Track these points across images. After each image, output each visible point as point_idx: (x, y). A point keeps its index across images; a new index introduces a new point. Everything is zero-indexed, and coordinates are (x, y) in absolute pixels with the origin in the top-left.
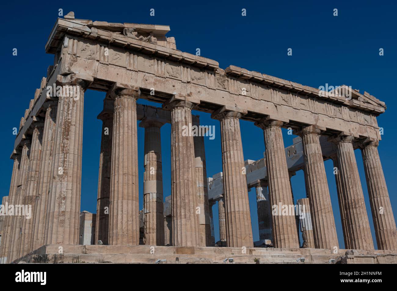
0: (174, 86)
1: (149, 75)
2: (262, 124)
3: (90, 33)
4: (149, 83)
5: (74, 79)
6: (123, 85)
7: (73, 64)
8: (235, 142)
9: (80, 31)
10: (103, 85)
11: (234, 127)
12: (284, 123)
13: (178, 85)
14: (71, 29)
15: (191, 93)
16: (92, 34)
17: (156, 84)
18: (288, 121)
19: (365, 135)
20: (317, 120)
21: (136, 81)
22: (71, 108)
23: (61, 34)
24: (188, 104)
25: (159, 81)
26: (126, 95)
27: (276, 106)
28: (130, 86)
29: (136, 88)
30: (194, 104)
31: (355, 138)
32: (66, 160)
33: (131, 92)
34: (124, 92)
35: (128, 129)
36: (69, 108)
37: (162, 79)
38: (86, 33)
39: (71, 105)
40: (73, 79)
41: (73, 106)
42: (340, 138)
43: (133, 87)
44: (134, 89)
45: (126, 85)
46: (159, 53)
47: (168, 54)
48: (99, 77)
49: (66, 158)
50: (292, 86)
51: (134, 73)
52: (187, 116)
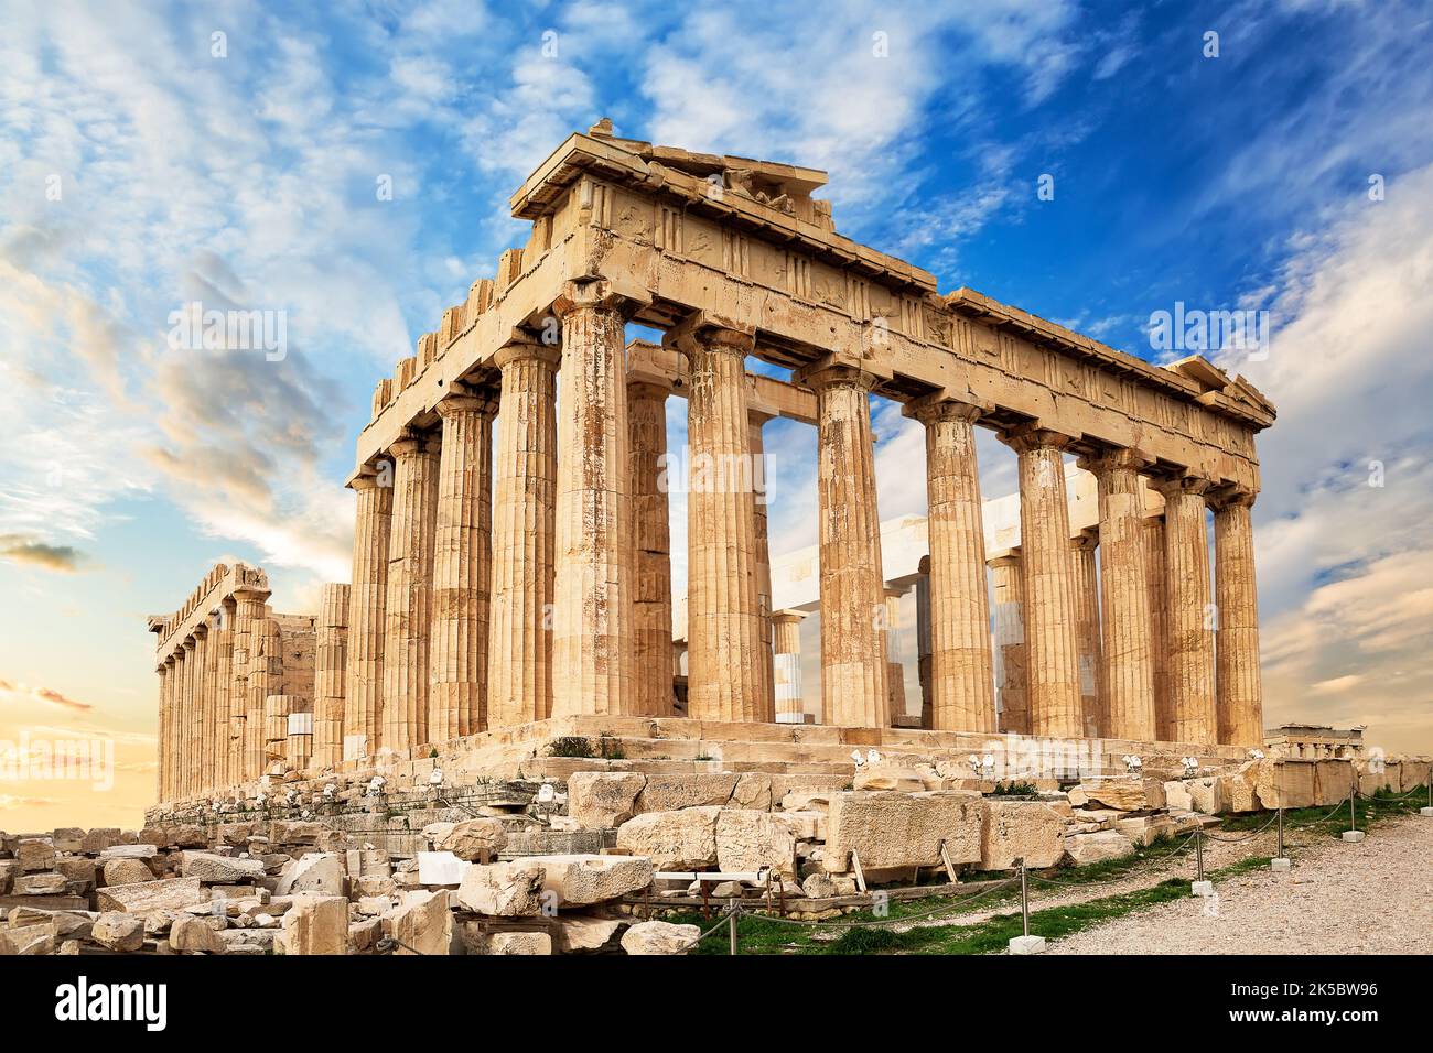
0: (833, 330)
1: (776, 296)
2: (1019, 438)
3: (648, 176)
4: (778, 319)
5: (606, 295)
6: (720, 319)
7: (603, 254)
8: (966, 479)
9: (623, 170)
10: (665, 315)
11: (965, 443)
12: (1071, 439)
13: (843, 328)
14: (604, 163)
15: (871, 350)
16: (650, 180)
17: (792, 322)
18: (1079, 436)
19: (1232, 478)
20: (1138, 437)
21: (749, 310)
22: (602, 372)
23: (573, 173)
24: (865, 378)
25: (802, 316)
26: (724, 344)
27: (1054, 397)
28: (735, 322)
29: (750, 329)
30: (880, 379)
31: (1212, 484)
32: (599, 507)
33: (739, 338)
34: (723, 336)
35: (734, 434)
36: (596, 371)
37: (806, 309)
38: (637, 175)
39: (602, 364)
40: (604, 294)
41: (607, 367)
42: (1179, 482)
43: (742, 325)
44: (746, 331)
45: (727, 320)
46: (804, 243)
47: (824, 247)
48: (663, 294)
49: (600, 503)
50: (1093, 349)
51: (741, 287)
52: (862, 410)
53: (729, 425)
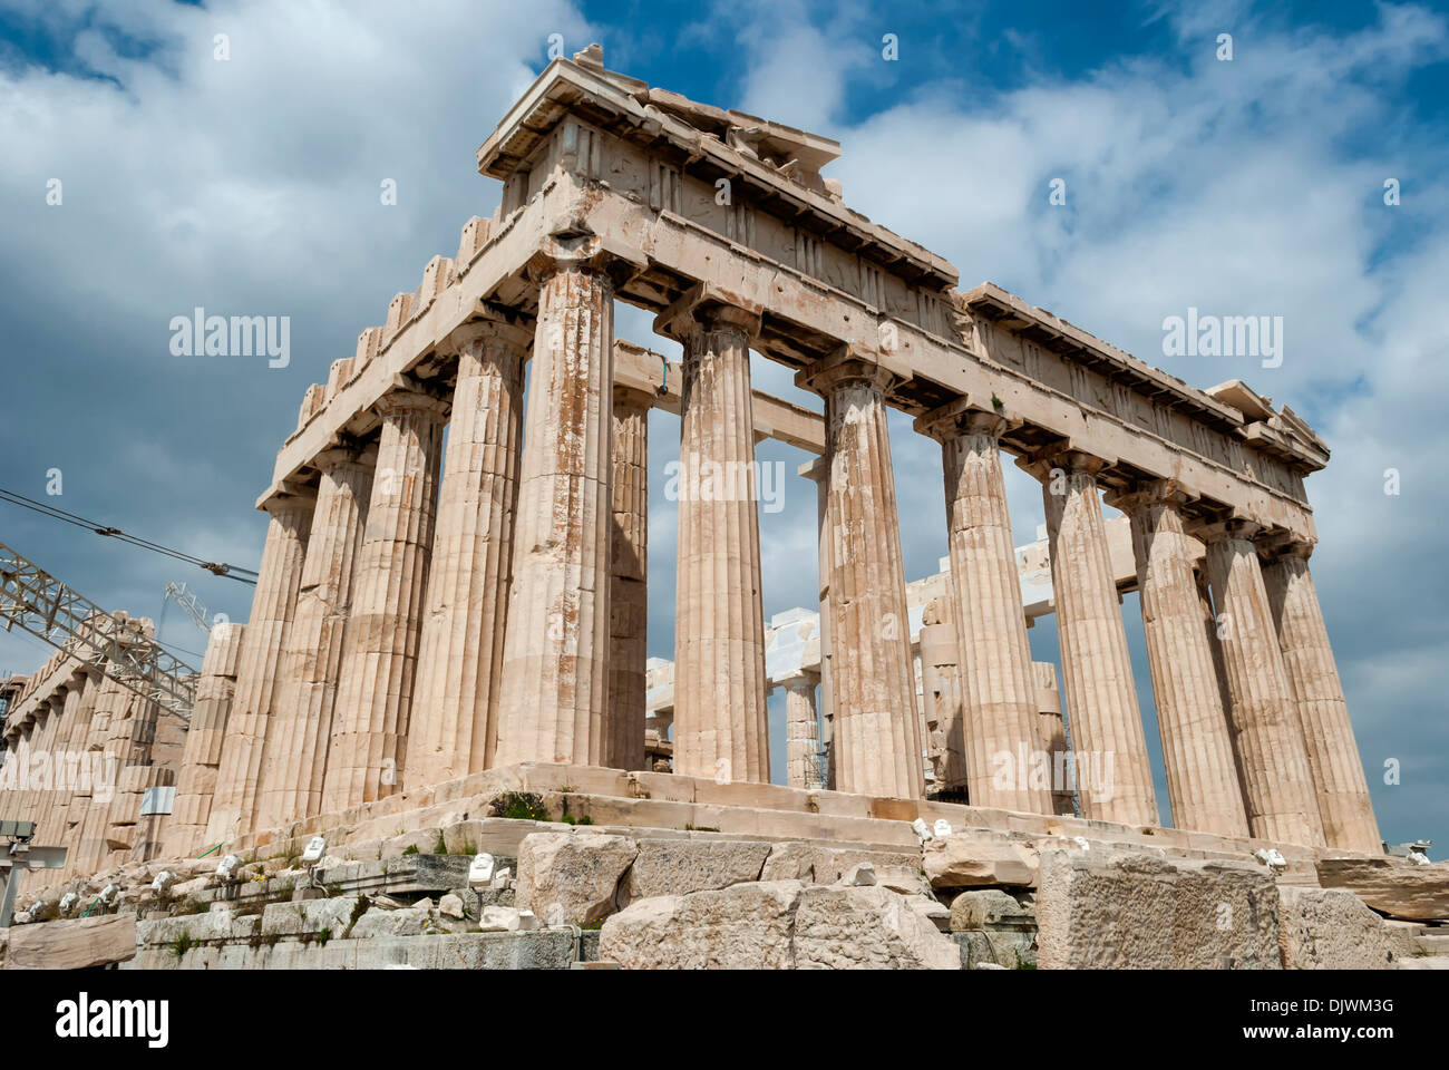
0: (847, 319)
1: (786, 276)
2: (1045, 462)
3: (642, 122)
4: (787, 301)
5: (593, 253)
6: (724, 293)
7: (590, 206)
8: (994, 501)
9: (615, 111)
10: (659, 289)
11: (992, 459)
12: (1106, 464)
13: (858, 319)
14: (592, 100)
15: (889, 345)
16: (646, 126)
17: (803, 305)
18: (1114, 461)
19: (1284, 524)
20: (1177, 467)
21: (755, 288)
22: (586, 338)
23: (554, 114)
24: (883, 375)
25: (813, 300)
26: (727, 324)
27: (1084, 416)
28: (741, 299)
29: (758, 307)
30: (897, 378)
31: (1263, 528)
32: (575, 495)
33: (744, 317)
34: (726, 314)
35: (737, 427)
36: (579, 338)
37: (818, 293)
38: (631, 118)
39: (586, 330)
40: (592, 251)
41: (592, 335)
43: (748, 302)
44: (752, 310)
45: (732, 295)
46: (816, 217)
47: (838, 224)
48: (660, 259)
49: (576, 490)
50: (1126, 363)
51: (747, 262)
53: (732, 415)
